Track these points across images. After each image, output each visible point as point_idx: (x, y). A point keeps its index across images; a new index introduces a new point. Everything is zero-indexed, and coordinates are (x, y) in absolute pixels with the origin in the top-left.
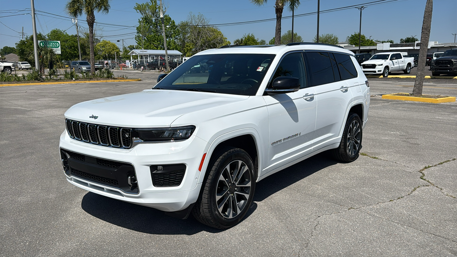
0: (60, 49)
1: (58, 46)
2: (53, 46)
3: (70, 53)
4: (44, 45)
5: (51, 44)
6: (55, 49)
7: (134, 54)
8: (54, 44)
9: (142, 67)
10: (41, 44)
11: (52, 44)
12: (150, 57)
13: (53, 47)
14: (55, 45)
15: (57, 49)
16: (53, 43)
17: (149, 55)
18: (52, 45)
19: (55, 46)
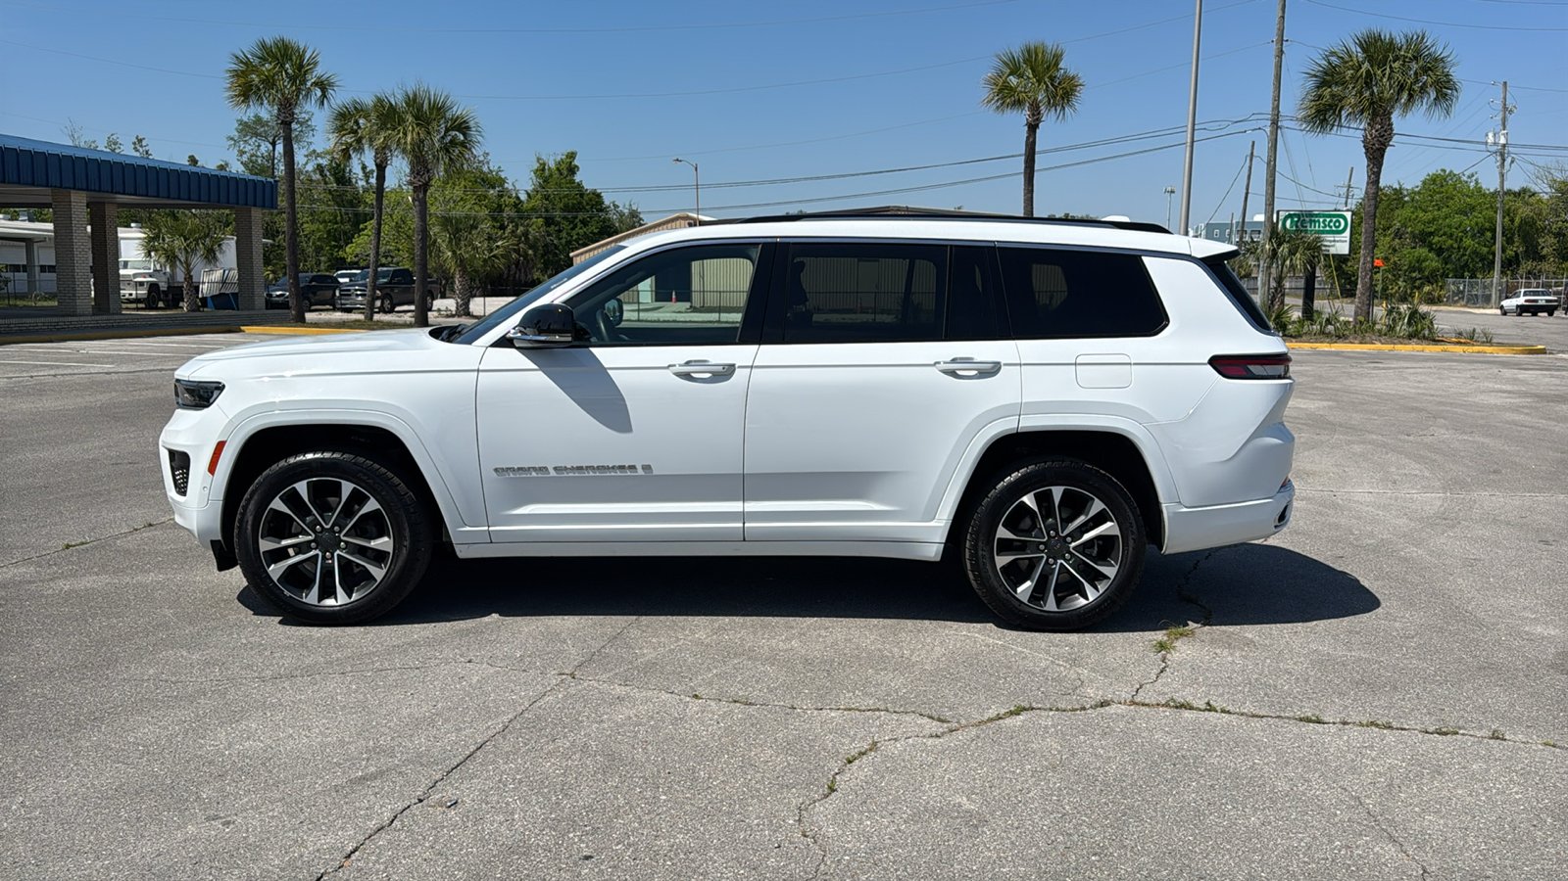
0: (1348, 239)
1: (1341, 228)
2: (1325, 226)
3: (1475, 252)
4: (1297, 226)
5: (1319, 221)
6: (1330, 237)
8: (1331, 221)
10: (1288, 222)
11: (1324, 221)
13: (1323, 232)
14: (1332, 224)
15: (1338, 237)
16: (1328, 220)
18: (1322, 225)
19: (1334, 228)
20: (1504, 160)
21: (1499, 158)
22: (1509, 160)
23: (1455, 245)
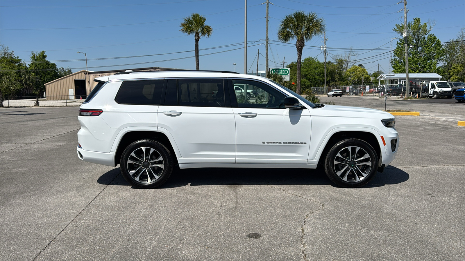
0: (289, 76)
1: (287, 73)
2: (283, 73)
3: (319, 80)
4: (275, 73)
5: (281, 71)
6: (284, 76)
7: (382, 79)
8: (284, 71)
9: (382, 93)
10: (273, 71)
11: (282, 71)
12: (401, 82)
13: (282, 74)
14: (284, 72)
15: (287, 76)
16: (283, 71)
17: (399, 79)
18: (282, 72)
19: (285, 73)
20: (325, 54)
21: (324, 53)
22: (327, 54)
23: (313, 78)
